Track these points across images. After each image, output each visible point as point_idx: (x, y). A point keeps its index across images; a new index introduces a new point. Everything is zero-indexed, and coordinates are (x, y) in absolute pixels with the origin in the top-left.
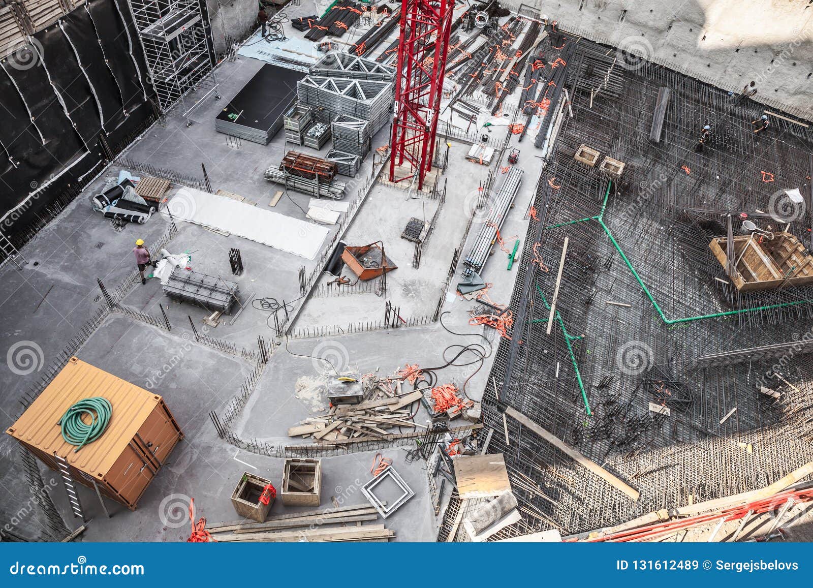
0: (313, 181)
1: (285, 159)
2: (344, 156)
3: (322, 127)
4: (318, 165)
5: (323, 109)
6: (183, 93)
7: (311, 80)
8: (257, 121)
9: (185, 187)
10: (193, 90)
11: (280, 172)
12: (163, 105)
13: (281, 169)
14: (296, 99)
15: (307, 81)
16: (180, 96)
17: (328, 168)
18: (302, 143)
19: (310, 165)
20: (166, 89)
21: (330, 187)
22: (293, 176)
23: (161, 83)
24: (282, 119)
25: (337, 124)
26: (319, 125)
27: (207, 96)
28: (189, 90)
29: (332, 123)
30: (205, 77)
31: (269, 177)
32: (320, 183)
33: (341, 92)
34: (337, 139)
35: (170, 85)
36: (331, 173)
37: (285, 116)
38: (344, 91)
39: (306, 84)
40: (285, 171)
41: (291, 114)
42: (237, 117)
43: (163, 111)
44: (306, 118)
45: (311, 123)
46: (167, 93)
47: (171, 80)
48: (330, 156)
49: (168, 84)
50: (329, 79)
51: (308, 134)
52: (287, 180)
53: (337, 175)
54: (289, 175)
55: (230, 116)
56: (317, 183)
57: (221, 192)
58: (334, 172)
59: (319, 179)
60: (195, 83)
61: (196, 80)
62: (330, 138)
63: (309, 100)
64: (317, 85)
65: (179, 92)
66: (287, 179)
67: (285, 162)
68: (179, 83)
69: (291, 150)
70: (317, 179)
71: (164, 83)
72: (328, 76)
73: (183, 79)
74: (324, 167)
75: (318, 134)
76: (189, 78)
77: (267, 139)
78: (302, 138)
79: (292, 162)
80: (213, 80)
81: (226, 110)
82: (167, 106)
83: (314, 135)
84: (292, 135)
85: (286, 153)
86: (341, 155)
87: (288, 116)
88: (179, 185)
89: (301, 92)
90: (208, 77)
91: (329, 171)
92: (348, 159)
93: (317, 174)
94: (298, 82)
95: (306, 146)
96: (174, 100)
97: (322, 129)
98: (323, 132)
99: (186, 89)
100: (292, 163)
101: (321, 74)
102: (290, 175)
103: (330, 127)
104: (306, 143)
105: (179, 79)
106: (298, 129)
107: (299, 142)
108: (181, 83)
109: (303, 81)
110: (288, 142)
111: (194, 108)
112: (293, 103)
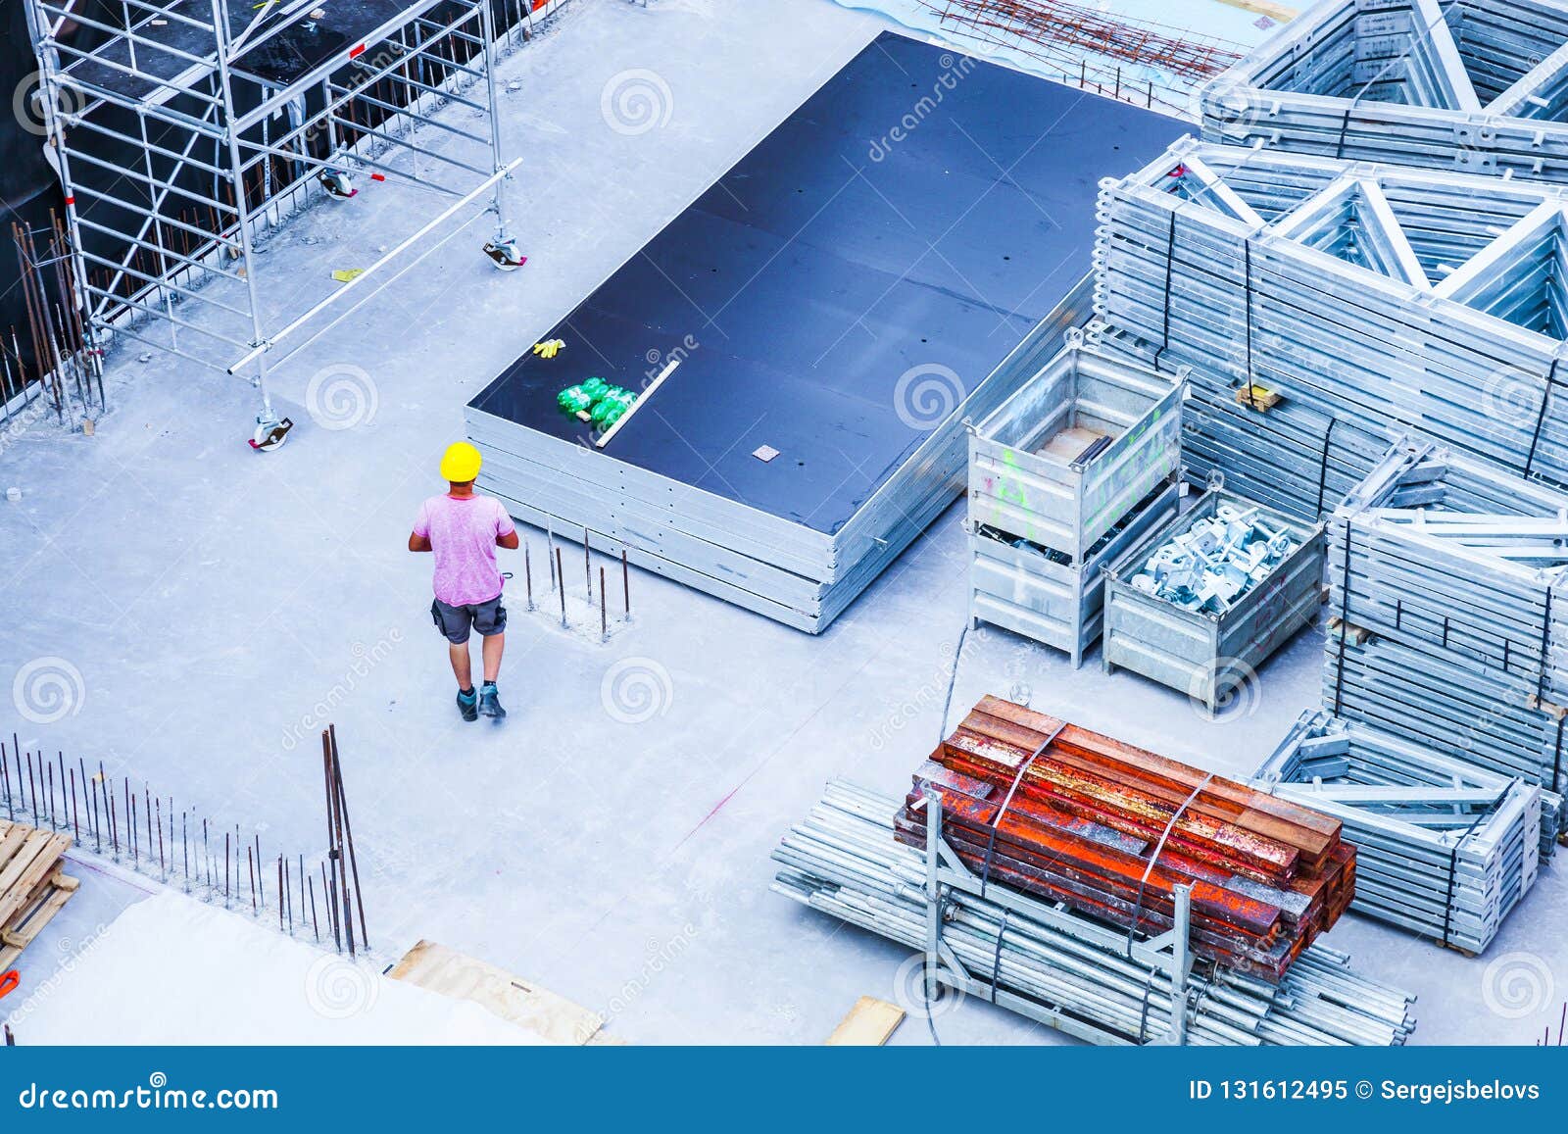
0: (1147, 951)
1: (947, 755)
2: (1406, 775)
3: (1256, 536)
4: (1195, 828)
5: (1281, 402)
6: (255, 200)
7: (1206, 175)
8: (766, 453)
9: (170, 897)
10: (331, 183)
11: (903, 850)
12: (99, 275)
13: (911, 829)
14: (1081, 310)
15: (1180, 181)
16: (230, 220)
17: (1277, 857)
18: (1092, 647)
19: (1137, 820)
20: (133, 157)
21: (1276, 1009)
22: (994, 892)
23: (107, 114)
24: (956, 453)
25: (1377, 523)
26: (1236, 517)
27: (427, 241)
28: (307, 184)
29: (1341, 512)
30: (427, 99)
31: (812, 882)
32: (1199, 969)
33: (1435, 279)
34: (1370, 637)
35: (175, 138)
36: (1297, 904)
37: (982, 436)
38: (1457, 278)
39: (1171, 203)
40: (936, 843)
41: (1030, 420)
42: (622, 406)
43: (97, 318)
44: (1141, 461)
45: (1174, 502)
46: (140, 194)
47: (179, 102)
48: (1299, 768)
49: (159, 130)
50: (1347, 175)
51: (1144, 583)
52: (944, 921)
53: (1345, 925)
54: (958, 875)
55: (576, 397)
56: (1176, 965)
57: (427, 961)
58: (1324, 895)
59: (1194, 940)
60: (350, 137)
61: (365, 115)
62: (1310, 625)
63: (1178, 327)
64: (1254, 219)
65: (227, 193)
66: (949, 911)
67: (941, 776)
68: (237, 125)
69: (1003, 689)
70: (1177, 936)
71: (126, 120)
72: (1341, 150)
73: (269, 108)
74: (1246, 845)
75: (1220, 587)
76: (314, 99)
77: (828, 593)
78: (1094, 607)
79: (997, 779)
80: (483, 129)
81: (550, 349)
82: (130, 286)
83: (1184, 594)
84: (1022, 579)
85: (960, 714)
86: (1386, 769)
87: (1005, 437)
88: (123, 871)
89: (1119, 260)
90: (448, 98)
91: (1281, 881)
92: (1445, 808)
93: (1181, 896)
94: (1108, 184)
95: (1115, 669)
96: (185, 244)
97: (1258, 551)
98: (1261, 574)
99: (285, 173)
100: (998, 788)
101: (1289, 136)
102: (974, 884)
103: (1319, 546)
104: (1116, 646)
105: (246, 98)
106: (1069, 541)
107: (1069, 638)
108: (253, 133)
109: (1145, 184)
110: (980, 624)
111: (324, 317)
112: (1057, 332)
